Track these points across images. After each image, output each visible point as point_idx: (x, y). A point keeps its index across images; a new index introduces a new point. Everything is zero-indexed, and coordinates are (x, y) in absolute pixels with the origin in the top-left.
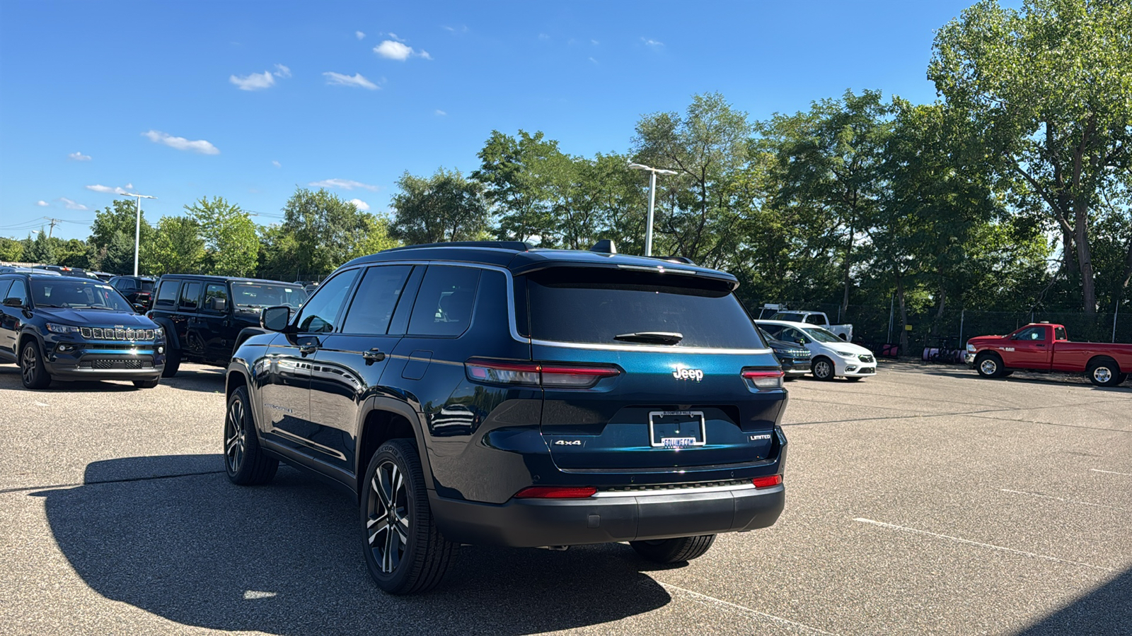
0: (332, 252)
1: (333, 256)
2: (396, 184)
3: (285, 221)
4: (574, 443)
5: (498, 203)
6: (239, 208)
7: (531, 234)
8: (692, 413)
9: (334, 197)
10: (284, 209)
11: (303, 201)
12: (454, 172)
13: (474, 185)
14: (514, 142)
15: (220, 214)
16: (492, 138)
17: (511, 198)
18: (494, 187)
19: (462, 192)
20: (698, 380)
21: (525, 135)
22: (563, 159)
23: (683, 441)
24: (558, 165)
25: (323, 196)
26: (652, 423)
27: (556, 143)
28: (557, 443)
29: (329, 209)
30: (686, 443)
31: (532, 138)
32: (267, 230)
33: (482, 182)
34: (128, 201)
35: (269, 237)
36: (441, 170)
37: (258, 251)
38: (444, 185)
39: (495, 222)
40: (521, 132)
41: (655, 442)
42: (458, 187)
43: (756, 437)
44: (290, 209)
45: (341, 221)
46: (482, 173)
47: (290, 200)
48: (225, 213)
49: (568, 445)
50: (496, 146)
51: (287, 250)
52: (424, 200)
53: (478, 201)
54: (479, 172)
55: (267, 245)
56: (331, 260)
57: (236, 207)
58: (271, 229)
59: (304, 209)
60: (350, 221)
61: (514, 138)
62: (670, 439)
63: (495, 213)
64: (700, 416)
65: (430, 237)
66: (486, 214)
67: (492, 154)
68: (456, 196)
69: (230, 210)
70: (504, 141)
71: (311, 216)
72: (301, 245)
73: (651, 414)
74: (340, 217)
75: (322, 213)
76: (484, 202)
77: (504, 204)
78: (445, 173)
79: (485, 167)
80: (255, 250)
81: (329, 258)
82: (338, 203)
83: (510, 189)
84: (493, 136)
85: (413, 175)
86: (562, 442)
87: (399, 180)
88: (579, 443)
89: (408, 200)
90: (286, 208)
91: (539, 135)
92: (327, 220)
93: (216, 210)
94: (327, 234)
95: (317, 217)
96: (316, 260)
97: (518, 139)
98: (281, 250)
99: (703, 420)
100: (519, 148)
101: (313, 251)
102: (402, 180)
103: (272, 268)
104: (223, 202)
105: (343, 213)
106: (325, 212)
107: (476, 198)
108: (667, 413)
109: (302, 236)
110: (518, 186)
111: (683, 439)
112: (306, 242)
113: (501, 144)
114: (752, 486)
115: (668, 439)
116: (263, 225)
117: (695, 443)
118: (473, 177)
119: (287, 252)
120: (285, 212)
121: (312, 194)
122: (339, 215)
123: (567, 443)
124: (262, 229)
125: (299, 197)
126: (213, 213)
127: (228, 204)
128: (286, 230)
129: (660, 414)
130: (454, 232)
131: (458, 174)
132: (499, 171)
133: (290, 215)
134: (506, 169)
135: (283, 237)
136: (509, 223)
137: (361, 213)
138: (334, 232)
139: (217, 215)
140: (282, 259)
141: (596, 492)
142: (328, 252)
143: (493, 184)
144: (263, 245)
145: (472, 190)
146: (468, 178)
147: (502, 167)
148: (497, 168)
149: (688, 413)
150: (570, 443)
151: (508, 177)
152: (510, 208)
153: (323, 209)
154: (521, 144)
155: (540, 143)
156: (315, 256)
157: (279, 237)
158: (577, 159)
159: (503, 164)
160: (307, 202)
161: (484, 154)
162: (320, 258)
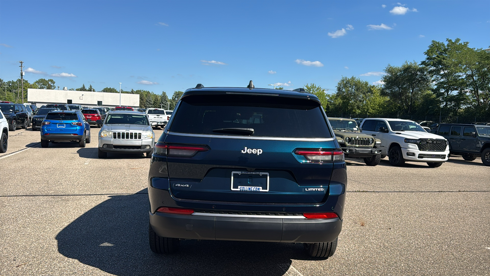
0: (356, 104)
1: (357, 106)
2: (384, 71)
3: (337, 92)
4: (185, 186)
5: (434, 76)
6: (320, 88)
7: (454, 90)
8: (260, 173)
9: (358, 80)
10: (336, 87)
11: (345, 82)
12: (413, 62)
13: (423, 68)
14: (444, 45)
15: (313, 90)
16: (432, 44)
17: (442, 73)
18: (433, 68)
19: (417, 72)
20: (258, 154)
21: (450, 41)
22: (471, 50)
23: (253, 189)
24: (466, 54)
25: (353, 80)
26: (232, 177)
27: (467, 43)
28: (176, 185)
29: (356, 85)
30: (255, 189)
31: (453, 41)
32: (331, 96)
33: (427, 66)
34: (280, 88)
35: (331, 99)
36: (406, 62)
37: (326, 105)
38: (407, 69)
39: (434, 85)
40: (447, 40)
41: (233, 188)
42: (415, 69)
43: (309, 189)
44: (339, 86)
45: (361, 90)
46: (426, 62)
47: (339, 82)
48: (315, 90)
49: (182, 186)
50: (435, 47)
51: (338, 104)
52: (397, 77)
53: (425, 75)
54: (425, 62)
55: (331, 102)
56: (356, 108)
57: (319, 87)
58: (332, 96)
59: (345, 86)
60: (365, 90)
61: (443, 43)
62: (244, 187)
63: (433, 81)
64: (267, 176)
65: (401, 94)
66: (429, 81)
67: (431, 52)
68: (413, 74)
69: (317, 89)
70: (438, 45)
71: (348, 88)
72: (343, 101)
73: (233, 173)
74: (360, 88)
75: (352, 87)
76: (428, 76)
77: (438, 76)
78: (408, 64)
79: (428, 59)
80: (325, 105)
81: (355, 107)
82: (360, 82)
83: (441, 69)
84: (432, 43)
85: (392, 66)
86: (179, 185)
87: (385, 69)
88: (188, 186)
89: (390, 78)
90: (337, 86)
91: (458, 40)
92: (355, 90)
93: (312, 89)
94: (355, 96)
95: (350, 89)
96: (349, 108)
97: (446, 43)
98: (336, 104)
99: (268, 177)
100: (446, 47)
101: (348, 104)
102: (387, 69)
103: (332, 112)
104: (314, 86)
105: (362, 86)
106: (354, 87)
107: (424, 74)
108: (243, 173)
109: (344, 98)
110: (446, 67)
111: (253, 187)
112: (345, 100)
113: (437, 47)
114: (303, 217)
115: (242, 187)
116: (329, 94)
117: (261, 190)
118: (422, 64)
119: (338, 105)
120: (337, 88)
121: (348, 79)
122: (360, 87)
123: (181, 185)
124: (329, 96)
125: (343, 81)
126: (310, 90)
127: (316, 86)
128: (338, 95)
129: (239, 173)
130: (413, 91)
131: (415, 63)
132: (435, 60)
133: (339, 89)
134: (439, 59)
135: (337, 99)
136: (440, 85)
137: (370, 85)
138: (357, 95)
139: (312, 91)
140: (336, 108)
141: (194, 212)
142: (355, 104)
143: (433, 67)
144: (329, 103)
145: (421, 70)
146: (419, 65)
147: (437, 58)
148: (434, 58)
149: (258, 173)
150: (183, 186)
151: (440, 62)
152: (442, 78)
153: (353, 85)
154: (448, 46)
155: (458, 44)
156: (349, 106)
157: (335, 99)
158: (479, 50)
159: (438, 56)
160: (346, 83)
161: (427, 53)
162: (351, 107)
